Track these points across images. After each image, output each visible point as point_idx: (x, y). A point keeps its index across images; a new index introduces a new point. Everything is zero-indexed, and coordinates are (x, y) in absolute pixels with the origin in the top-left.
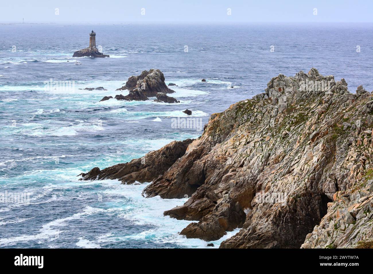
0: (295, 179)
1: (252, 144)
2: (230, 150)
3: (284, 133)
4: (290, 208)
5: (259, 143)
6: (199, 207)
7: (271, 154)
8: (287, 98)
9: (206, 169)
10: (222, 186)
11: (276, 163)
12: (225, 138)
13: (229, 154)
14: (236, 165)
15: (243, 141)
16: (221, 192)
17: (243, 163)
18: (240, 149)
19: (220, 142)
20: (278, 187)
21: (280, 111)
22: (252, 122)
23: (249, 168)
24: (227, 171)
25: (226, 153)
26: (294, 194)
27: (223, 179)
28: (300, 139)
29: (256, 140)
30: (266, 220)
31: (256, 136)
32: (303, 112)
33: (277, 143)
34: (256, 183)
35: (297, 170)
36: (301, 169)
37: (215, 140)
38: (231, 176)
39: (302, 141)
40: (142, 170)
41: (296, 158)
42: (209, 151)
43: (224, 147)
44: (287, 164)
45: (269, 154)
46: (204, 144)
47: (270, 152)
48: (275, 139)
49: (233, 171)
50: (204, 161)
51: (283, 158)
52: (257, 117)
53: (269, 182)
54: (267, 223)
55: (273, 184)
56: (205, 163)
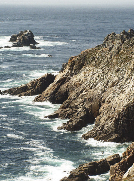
0: (127, 96)
1: (97, 75)
2: (83, 79)
3: (117, 68)
4: (125, 114)
5: (101, 74)
6: (66, 114)
7: (110, 81)
8: (118, 47)
9: (68, 90)
10: (79, 100)
11: (113, 87)
12: (79, 71)
13: (82, 81)
14: (87, 88)
15: (91, 73)
16: (79, 104)
17: (92, 87)
18: (89, 78)
19: (76, 74)
20: (116, 101)
21: (113, 55)
22: (96, 62)
23: (96, 89)
24: (82, 92)
25: (80, 80)
26: (127, 105)
27: (80, 96)
28: (128, 72)
29: (99, 72)
30: (110, 121)
31: (99, 70)
32: (128, 55)
33: (113, 75)
34: (101, 99)
35: (128, 91)
36: (130, 90)
37: (73, 73)
38: (85, 94)
39: (129, 73)
40: (28, 91)
41: (127, 83)
42: (70, 80)
43: (79, 77)
44: (120, 87)
45: (108, 81)
46: (66, 75)
47: (109, 80)
48: (112, 72)
49: (86, 91)
50: (67, 86)
51: (117, 83)
52: (99, 59)
53: (110, 98)
54: (111, 123)
55: (112, 100)
56: (67, 87)
